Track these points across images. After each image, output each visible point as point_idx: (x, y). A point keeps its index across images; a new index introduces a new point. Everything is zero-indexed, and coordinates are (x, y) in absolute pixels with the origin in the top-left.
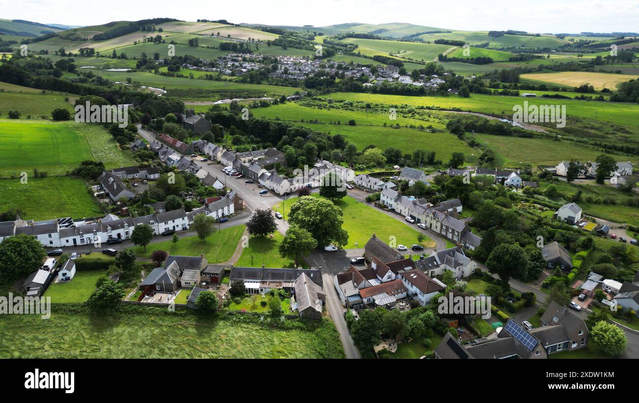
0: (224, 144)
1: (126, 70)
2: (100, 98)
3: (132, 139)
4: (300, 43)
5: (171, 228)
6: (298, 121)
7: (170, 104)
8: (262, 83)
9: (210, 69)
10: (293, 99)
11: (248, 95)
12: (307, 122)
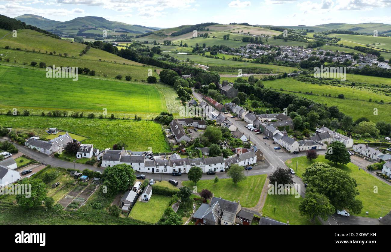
0: (246, 106)
1: (187, 53)
2: (173, 71)
3: (189, 99)
4: (297, 37)
5: (213, 170)
6: (297, 92)
7: (212, 76)
8: (269, 63)
9: (235, 54)
10: (292, 76)
11: (260, 71)
12: (304, 93)
